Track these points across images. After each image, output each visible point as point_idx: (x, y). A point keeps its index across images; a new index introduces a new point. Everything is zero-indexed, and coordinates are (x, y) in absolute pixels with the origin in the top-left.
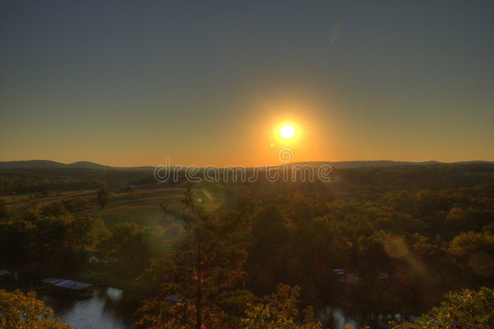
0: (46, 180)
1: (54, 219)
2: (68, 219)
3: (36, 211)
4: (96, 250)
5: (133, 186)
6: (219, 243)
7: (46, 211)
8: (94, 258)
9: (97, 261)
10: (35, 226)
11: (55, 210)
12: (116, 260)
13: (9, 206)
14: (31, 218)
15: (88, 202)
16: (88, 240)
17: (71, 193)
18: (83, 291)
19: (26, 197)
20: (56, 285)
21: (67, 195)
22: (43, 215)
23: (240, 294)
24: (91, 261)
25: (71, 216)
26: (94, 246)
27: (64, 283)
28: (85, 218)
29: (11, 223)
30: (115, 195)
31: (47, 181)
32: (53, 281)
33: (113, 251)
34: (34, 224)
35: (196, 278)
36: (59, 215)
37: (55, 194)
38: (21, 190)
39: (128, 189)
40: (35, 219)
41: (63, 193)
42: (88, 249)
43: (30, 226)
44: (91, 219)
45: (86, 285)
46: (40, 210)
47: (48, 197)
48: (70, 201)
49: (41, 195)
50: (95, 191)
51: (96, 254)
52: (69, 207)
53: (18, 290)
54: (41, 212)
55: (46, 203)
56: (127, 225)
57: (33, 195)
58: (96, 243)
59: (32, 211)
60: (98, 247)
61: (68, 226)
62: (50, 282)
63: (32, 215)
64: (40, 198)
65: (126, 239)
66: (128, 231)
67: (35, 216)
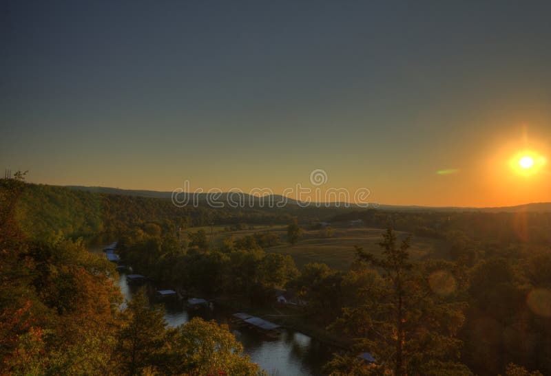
0: (240, 212)
1: (246, 252)
2: (259, 254)
3: (231, 244)
4: (285, 290)
5: (324, 224)
6: (426, 299)
7: (239, 244)
8: (282, 298)
9: (285, 301)
10: (229, 258)
11: (247, 244)
12: (305, 303)
13: (207, 236)
14: (226, 250)
15: (278, 238)
16: (278, 278)
17: (262, 227)
18: (271, 331)
19: (222, 229)
20: (246, 321)
21: (259, 229)
22: (236, 248)
24: (279, 300)
25: (262, 252)
26: (283, 285)
27: (254, 320)
28: (275, 254)
29: (208, 253)
30: (305, 232)
31: (241, 214)
32: (243, 316)
33: (302, 293)
34: (228, 256)
35: (397, 338)
36: (251, 249)
37: (248, 227)
38: (218, 221)
39: (318, 227)
40: (229, 251)
41: (255, 227)
42: (277, 287)
43: (225, 257)
44: (281, 256)
45: (274, 326)
46: (234, 242)
47: (241, 229)
48: (262, 236)
49: (235, 228)
50: (286, 226)
51: (284, 294)
52: (261, 241)
53: (213, 320)
54: (235, 244)
55: (239, 236)
56: (316, 265)
57: (228, 227)
58: (285, 282)
59: (227, 243)
60: (287, 286)
61: (258, 262)
62: (241, 317)
63: (227, 247)
64: (234, 230)
65: (316, 281)
66: (318, 273)
67: (230, 248)
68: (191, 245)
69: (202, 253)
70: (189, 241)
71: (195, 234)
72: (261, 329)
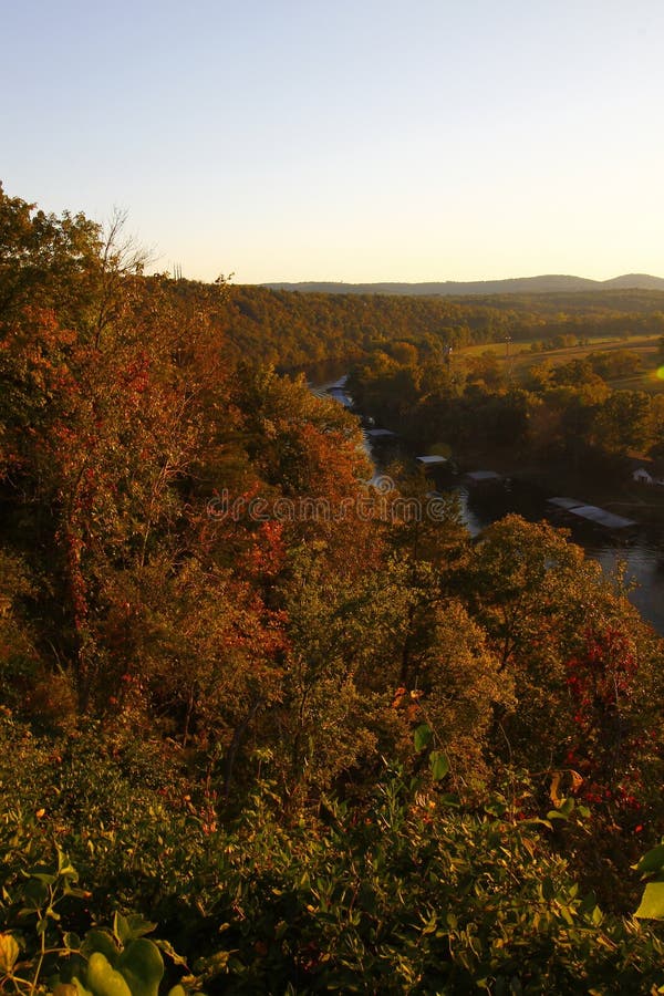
0: (562, 315)
1: (574, 390)
2: (599, 392)
3: (543, 374)
4: (649, 459)
7: (559, 375)
8: (643, 473)
9: (649, 479)
10: (541, 402)
11: (575, 373)
13: (500, 362)
14: (535, 386)
15: (639, 361)
16: (635, 437)
17: (605, 340)
18: (620, 531)
19: (527, 347)
20: (572, 511)
22: (554, 383)
24: (636, 478)
25: (604, 387)
26: (645, 451)
27: (588, 511)
28: (631, 393)
29: (503, 392)
31: (563, 317)
32: (568, 504)
34: (539, 396)
36: (583, 383)
37: (576, 342)
38: (519, 334)
40: (542, 388)
41: (591, 341)
42: (632, 453)
43: (533, 399)
44: (643, 396)
45: (626, 522)
46: (550, 371)
47: (562, 347)
48: (605, 357)
49: (551, 344)
50: (656, 337)
51: (648, 468)
52: (602, 368)
54: (552, 375)
55: (559, 358)
57: (539, 343)
58: (649, 444)
59: (537, 374)
60: (653, 452)
61: (597, 407)
62: (559, 504)
63: (537, 380)
64: (550, 349)
67: (542, 383)
68: (470, 378)
69: (490, 392)
70: (466, 372)
71: (478, 358)
72: (600, 526)
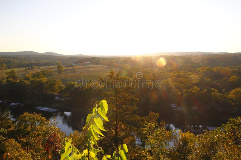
0: (33, 61)
1: (38, 79)
2: (44, 80)
4: (58, 94)
5: (74, 64)
7: (34, 76)
8: (58, 98)
9: (59, 99)
10: (29, 83)
11: (37, 75)
12: (68, 99)
13: (16, 73)
14: (27, 79)
15: (53, 72)
16: (55, 89)
17: (45, 67)
18: (54, 112)
19: (24, 69)
20: (41, 109)
21: (43, 68)
22: (33, 78)
23: (134, 117)
24: (56, 99)
25: (46, 79)
26: (57, 92)
27: (44, 109)
28: (52, 79)
29: (18, 81)
30: (66, 68)
31: (33, 62)
32: (39, 108)
33: (66, 95)
34: (29, 82)
35: (115, 109)
36: (40, 77)
37: (37, 68)
38: (21, 66)
39: (71, 66)
40: (29, 79)
41: (41, 67)
42: (54, 93)
43: (27, 82)
44: (55, 80)
45: (55, 110)
46: (31, 75)
47: (34, 69)
48: (45, 71)
49: (31, 68)
50: (56, 66)
51: (58, 96)
52: (44, 74)
54: (31, 76)
55: (33, 72)
56: (72, 83)
57: (27, 68)
59: (28, 76)
60: (59, 93)
61: (45, 83)
62: (38, 108)
63: (28, 77)
64: (30, 69)
65: (72, 89)
66: (73, 86)
67: (29, 78)
68: (7, 78)
69: (14, 81)
70: (6, 76)
71: (10, 73)
72: (49, 112)
